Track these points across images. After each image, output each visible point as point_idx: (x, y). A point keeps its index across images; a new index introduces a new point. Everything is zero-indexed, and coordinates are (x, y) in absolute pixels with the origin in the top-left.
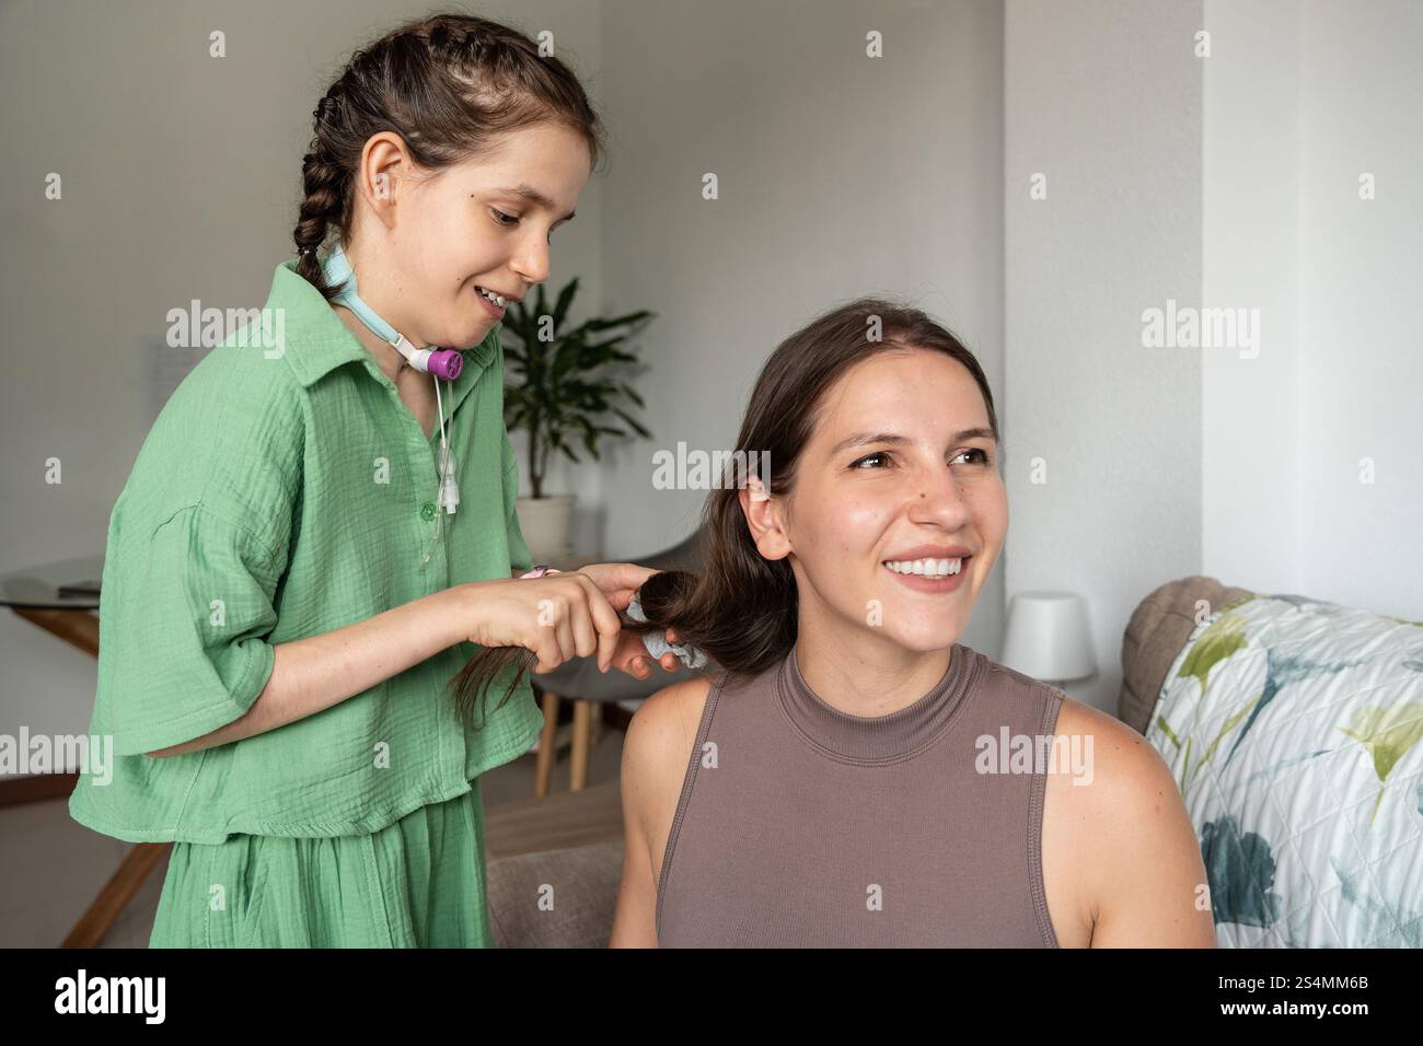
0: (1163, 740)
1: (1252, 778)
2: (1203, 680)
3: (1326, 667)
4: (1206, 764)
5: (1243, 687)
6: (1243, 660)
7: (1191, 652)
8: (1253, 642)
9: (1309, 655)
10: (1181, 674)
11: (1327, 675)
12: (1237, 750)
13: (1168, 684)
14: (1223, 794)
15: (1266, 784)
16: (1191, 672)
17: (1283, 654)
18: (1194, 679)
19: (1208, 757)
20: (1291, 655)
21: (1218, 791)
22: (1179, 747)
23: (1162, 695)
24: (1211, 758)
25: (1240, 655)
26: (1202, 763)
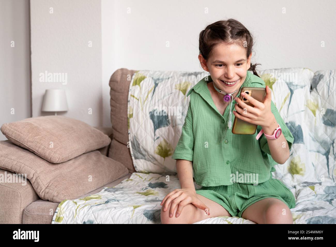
0: (133, 99)
1: (158, 101)
2: (139, 85)
3: (166, 79)
4: (146, 101)
5: (150, 85)
6: (147, 80)
7: (134, 81)
8: (147, 77)
9: (161, 77)
10: (133, 85)
11: (167, 80)
12: (153, 96)
13: (131, 88)
14: (152, 105)
15: (162, 101)
16: (136, 84)
17: (156, 77)
18: (137, 86)
19: (146, 99)
20: (157, 78)
21: (151, 105)
22: (138, 100)
23: (130, 90)
24: (147, 99)
25: (146, 80)
26: (145, 101)
